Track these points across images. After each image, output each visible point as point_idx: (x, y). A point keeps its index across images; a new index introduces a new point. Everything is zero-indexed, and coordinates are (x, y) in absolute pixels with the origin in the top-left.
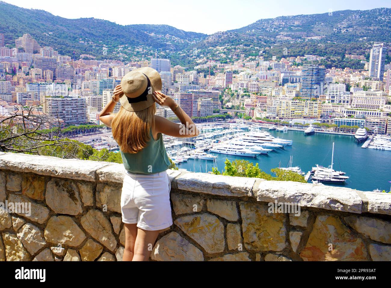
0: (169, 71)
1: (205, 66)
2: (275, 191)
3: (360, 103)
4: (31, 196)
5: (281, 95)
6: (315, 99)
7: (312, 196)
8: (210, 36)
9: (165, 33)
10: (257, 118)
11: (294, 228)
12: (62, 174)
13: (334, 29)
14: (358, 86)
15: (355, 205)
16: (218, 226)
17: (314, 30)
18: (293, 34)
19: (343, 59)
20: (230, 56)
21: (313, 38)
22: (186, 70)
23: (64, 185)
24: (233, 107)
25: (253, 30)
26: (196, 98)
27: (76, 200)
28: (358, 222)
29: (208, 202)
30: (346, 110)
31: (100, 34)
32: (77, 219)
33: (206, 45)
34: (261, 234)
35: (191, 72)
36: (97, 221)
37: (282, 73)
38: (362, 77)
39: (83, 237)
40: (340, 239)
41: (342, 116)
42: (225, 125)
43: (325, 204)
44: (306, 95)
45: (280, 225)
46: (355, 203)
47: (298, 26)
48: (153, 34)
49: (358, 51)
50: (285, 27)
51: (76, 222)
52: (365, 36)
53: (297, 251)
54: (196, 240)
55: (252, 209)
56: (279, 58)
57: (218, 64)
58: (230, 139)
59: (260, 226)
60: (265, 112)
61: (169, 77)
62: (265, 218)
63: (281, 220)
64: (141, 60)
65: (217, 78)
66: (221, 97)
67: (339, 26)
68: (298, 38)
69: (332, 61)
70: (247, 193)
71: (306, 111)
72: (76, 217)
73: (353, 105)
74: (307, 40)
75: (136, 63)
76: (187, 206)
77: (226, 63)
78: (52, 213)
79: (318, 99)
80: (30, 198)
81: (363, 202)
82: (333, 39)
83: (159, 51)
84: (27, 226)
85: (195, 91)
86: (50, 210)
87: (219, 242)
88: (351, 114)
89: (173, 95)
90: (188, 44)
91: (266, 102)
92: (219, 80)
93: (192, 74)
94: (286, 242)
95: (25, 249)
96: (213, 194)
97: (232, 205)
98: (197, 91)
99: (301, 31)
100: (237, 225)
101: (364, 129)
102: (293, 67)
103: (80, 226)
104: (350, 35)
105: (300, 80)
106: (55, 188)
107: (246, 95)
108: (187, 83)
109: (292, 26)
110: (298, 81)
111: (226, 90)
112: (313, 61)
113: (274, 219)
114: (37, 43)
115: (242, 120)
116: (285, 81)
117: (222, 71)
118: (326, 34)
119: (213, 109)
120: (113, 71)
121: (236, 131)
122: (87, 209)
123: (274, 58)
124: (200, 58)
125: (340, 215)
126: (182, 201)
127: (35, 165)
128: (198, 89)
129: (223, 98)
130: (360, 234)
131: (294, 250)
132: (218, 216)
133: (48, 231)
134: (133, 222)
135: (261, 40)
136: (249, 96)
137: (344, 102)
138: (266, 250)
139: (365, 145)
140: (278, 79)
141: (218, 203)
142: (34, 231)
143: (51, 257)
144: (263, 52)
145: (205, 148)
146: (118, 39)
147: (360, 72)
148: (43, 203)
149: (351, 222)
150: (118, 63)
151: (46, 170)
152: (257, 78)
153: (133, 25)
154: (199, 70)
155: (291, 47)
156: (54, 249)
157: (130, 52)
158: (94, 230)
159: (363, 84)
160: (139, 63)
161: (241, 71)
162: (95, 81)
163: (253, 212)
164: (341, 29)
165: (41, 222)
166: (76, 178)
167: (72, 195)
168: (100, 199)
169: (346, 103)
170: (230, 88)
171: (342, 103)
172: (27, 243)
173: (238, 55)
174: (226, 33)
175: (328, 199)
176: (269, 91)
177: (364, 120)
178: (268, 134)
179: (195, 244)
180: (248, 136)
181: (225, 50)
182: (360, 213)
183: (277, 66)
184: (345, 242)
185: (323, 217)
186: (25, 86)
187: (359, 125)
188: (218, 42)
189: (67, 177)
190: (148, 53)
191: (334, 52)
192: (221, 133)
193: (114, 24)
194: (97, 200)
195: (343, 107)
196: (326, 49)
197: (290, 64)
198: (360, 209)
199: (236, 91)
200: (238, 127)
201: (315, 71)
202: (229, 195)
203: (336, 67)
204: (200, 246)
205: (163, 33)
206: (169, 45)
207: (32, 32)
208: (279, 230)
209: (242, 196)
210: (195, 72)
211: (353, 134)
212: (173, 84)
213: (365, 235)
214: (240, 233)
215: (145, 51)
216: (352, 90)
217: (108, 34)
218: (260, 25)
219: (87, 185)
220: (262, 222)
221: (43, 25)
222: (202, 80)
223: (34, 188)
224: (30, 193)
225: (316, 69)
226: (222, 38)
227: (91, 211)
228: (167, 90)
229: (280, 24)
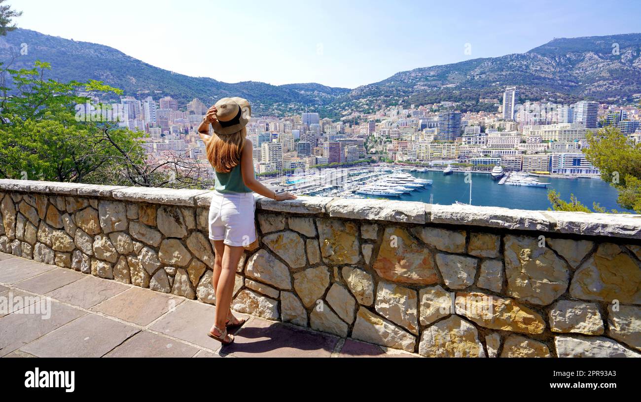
0: (318, 123)
1: (350, 117)
2: (345, 206)
3: (495, 143)
4: (146, 223)
5: (420, 140)
6: (452, 141)
7: (379, 209)
8: (353, 90)
9: (313, 91)
10: (399, 162)
11: (366, 241)
12: (167, 201)
13: (468, 77)
14: (492, 127)
15: (418, 216)
16: (299, 242)
17: (449, 78)
18: (429, 83)
19: (477, 104)
20: (372, 107)
21: (448, 86)
22: (333, 122)
23: (170, 211)
24: (376, 153)
25: (392, 83)
26: (343, 146)
27: (181, 223)
28: (423, 232)
29: (290, 221)
30: (482, 150)
31: (258, 95)
32: (183, 241)
33: (351, 98)
34: (337, 248)
35: (338, 123)
36: (199, 242)
37: (420, 119)
38: (496, 119)
39: (189, 257)
40: (408, 250)
41: (478, 156)
42: (371, 169)
43: (391, 216)
44: (444, 138)
45: (353, 239)
46: (418, 213)
47: (434, 76)
48: (302, 92)
49: (491, 95)
50: (421, 78)
51: (183, 244)
52: (498, 81)
53: (370, 263)
54: (281, 256)
55: (327, 224)
56: (417, 106)
57: (362, 115)
58: (375, 181)
59: (335, 240)
60: (406, 156)
61: (318, 129)
62: (339, 233)
63: (354, 235)
64: (293, 115)
65: (361, 127)
66: (365, 144)
67: (473, 73)
68: (434, 87)
69: (467, 106)
70: (321, 209)
71: (445, 153)
72: (183, 239)
73: (489, 145)
74: (442, 88)
75: (289, 118)
76: (272, 225)
77: (369, 113)
78: (163, 237)
79: (455, 141)
80: (146, 225)
81: (425, 212)
82: (467, 86)
83: (309, 106)
84: (145, 249)
85: (341, 139)
86: (162, 234)
87: (301, 258)
88: (488, 154)
89: (323, 144)
90: (334, 98)
91: (407, 146)
92: (363, 129)
93: (339, 125)
94: (359, 255)
95: (145, 270)
96: (292, 212)
97: (309, 221)
98: (344, 139)
99: (437, 80)
100: (315, 241)
101: (500, 167)
102: (430, 113)
103: (186, 247)
104: (483, 81)
105: (437, 124)
106: (164, 214)
107: (388, 141)
108: (335, 133)
109: (428, 76)
110: (435, 126)
111: (370, 138)
112: (449, 107)
113: (347, 233)
114: (204, 106)
115: (386, 164)
116: (424, 126)
117: (366, 120)
118: (460, 81)
119: (358, 155)
120: (270, 126)
121: (380, 173)
122: (190, 232)
123: (413, 106)
124: (345, 110)
125: (407, 226)
126: (267, 220)
127: (146, 195)
128: (344, 137)
129: (367, 145)
130: (427, 244)
131: (367, 262)
132: (299, 233)
133: (162, 252)
134: (220, 239)
135: (399, 91)
136: (391, 142)
137: (480, 142)
138: (342, 263)
139: (501, 182)
140: (417, 125)
141: (297, 220)
142: (150, 253)
143: (166, 276)
144: (402, 102)
145: (352, 190)
146: (273, 98)
147: (494, 114)
148: (156, 228)
149: (418, 233)
150: (274, 119)
151: (155, 198)
152: (398, 125)
153: (286, 85)
154: (345, 121)
155: (428, 95)
156: (167, 269)
157: (284, 108)
158: (197, 250)
159: (497, 125)
160: (291, 118)
161: (383, 120)
162: (254, 135)
163: (328, 228)
164: (474, 76)
165: (155, 245)
166: (179, 204)
167: (177, 220)
168: (200, 222)
169: (481, 144)
170: (373, 136)
171: (478, 144)
172: (145, 264)
173: (379, 106)
174: (368, 86)
175: (393, 211)
176: (410, 136)
177: (500, 159)
178: (410, 175)
179: (281, 260)
180: (391, 178)
181: (368, 102)
182: (424, 223)
183: (415, 113)
184: (413, 252)
185: (391, 229)
186: (196, 143)
187: (495, 163)
188: (361, 95)
189: (172, 204)
190: (299, 108)
191: (469, 98)
192: (367, 176)
193: (268, 86)
194: (198, 223)
195: (479, 147)
196: (461, 95)
197: (427, 110)
198: (424, 219)
199: (379, 138)
200: (382, 170)
201: (451, 116)
202: (306, 212)
203: (471, 111)
204: (285, 261)
205: (311, 90)
206: (318, 101)
207: (200, 97)
208: (353, 244)
209: (317, 212)
210: (341, 123)
211: (490, 172)
212: (322, 135)
213: (431, 246)
214: (318, 248)
215: (296, 107)
216: (487, 131)
217: (264, 94)
218: (398, 78)
219: (189, 210)
220: (337, 237)
221: (209, 90)
222: (348, 129)
223: (148, 215)
224: (144, 220)
225: (452, 114)
226: (365, 91)
227: (194, 233)
228: (317, 140)
229: (417, 76)
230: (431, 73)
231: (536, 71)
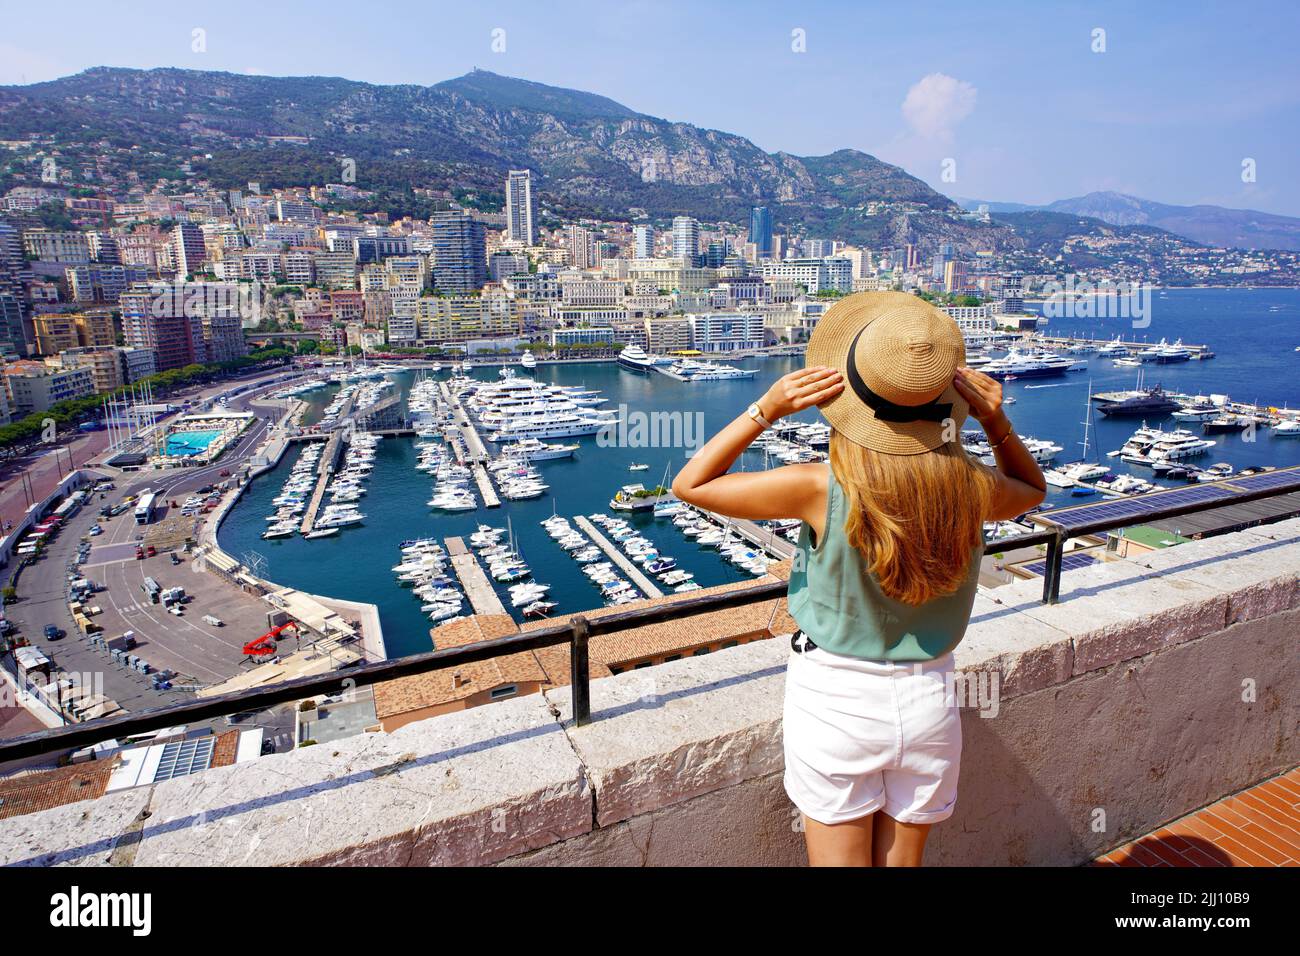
3: (578, 296)
13: (327, 123)
24: (263, 326)
30: (562, 312)
44: (452, 283)
60: (381, 331)
67: (336, 116)
68: (247, 135)
71: (486, 321)
73: (567, 300)
79: (482, 291)
88: (574, 320)
91: (356, 306)
107: (289, 290)
116: (366, 251)
123: (254, 188)
136: (300, 293)
164: (343, 124)
176: (347, 276)
177: (612, 330)
199: (243, 280)
201: (466, 226)
230: (218, 93)
231: (470, 135)
